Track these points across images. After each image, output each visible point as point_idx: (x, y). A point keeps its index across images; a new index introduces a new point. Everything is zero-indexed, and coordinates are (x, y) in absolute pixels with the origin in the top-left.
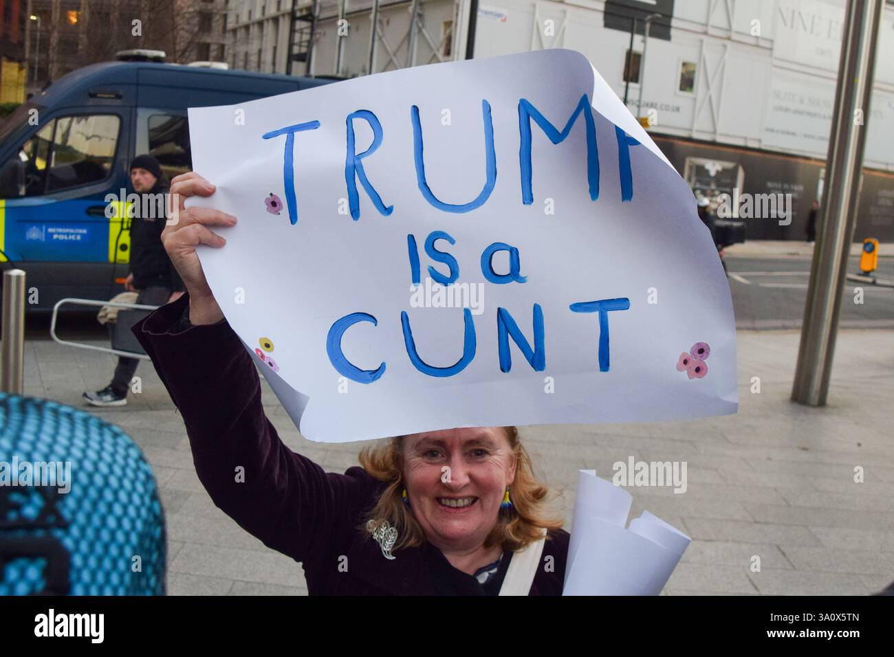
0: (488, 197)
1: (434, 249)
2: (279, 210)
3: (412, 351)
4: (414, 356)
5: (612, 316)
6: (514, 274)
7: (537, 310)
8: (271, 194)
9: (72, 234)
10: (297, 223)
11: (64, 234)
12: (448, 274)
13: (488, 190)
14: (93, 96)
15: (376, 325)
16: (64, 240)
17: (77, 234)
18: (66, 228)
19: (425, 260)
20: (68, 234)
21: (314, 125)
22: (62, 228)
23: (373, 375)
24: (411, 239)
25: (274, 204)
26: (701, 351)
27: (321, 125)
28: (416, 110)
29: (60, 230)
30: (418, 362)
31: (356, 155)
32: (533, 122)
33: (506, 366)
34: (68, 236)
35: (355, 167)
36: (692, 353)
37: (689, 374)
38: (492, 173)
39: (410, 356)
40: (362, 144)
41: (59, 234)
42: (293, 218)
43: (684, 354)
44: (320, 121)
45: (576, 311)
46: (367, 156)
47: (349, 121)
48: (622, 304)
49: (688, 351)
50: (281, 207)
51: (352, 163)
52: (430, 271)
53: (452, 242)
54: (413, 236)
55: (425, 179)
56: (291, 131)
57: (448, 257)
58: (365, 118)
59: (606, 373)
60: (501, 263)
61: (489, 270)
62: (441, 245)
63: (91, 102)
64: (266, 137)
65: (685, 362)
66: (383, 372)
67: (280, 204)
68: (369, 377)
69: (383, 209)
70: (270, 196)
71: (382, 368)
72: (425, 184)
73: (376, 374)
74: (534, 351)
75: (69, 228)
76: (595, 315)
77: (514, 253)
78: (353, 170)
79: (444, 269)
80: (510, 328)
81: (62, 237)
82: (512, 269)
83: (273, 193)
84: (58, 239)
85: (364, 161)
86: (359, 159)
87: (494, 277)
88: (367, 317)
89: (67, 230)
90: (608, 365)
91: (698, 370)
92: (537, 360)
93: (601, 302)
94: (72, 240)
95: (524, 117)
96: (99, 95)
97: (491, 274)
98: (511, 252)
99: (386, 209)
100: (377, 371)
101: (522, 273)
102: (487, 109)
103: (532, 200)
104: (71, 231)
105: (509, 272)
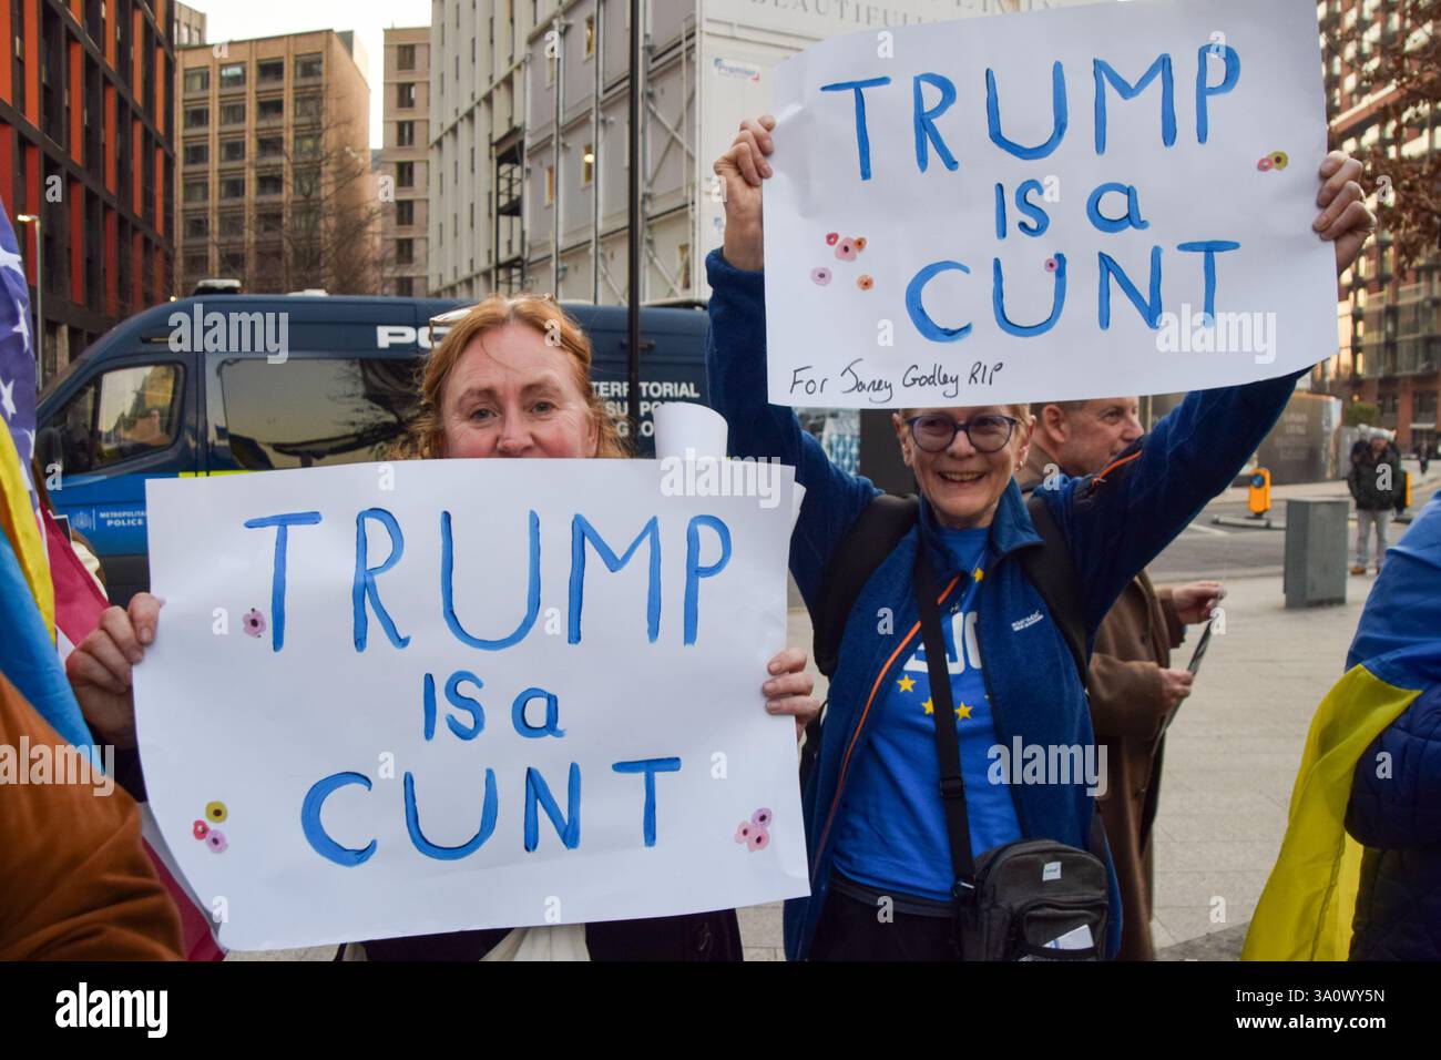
0: (527, 632)
1: (457, 693)
2: (260, 631)
3: (413, 825)
4: (414, 830)
5: (659, 777)
6: (551, 726)
7: (574, 771)
8: (253, 610)
9: (131, 518)
10: (282, 651)
11: (121, 519)
12: (470, 725)
13: (527, 624)
14: (146, 341)
15: (370, 789)
16: (121, 526)
17: (137, 518)
18: (122, 510)
19: (444, 706)
20: (126, 519)
21: (312, 518)
22: (117, 511)
23: (359, 857)
24: (429, 679)
25: (254, 623)
26: (763, 818)
27: (324, 520)
28: (447, 517)
29: (115, 514)
30: (419, 839)
31: (368, 568)
32: (588, 543)
33: (531, 843)
34: (126, 522)
35: (365, 585)
36: (754, 821)
37: (749, 846)
38: (535, 604)
39: (410, 831)
40: (376, 556)
41: (114, 519)
42: (278, 642)
43: (744, 823)
44: (322, 514)
45: (620, 771)
46: (382, 572)
47: (361, 521)
48: (672, 764)
49: (749, 820)
50: (263, 629)
51: (362, 580)
52: (448, 720)
53: (480, 685)
54: (431, 676)
55: (451, 605)
56: (284, 521)
57: (472, 703)
58: (381, 520)
59: (652, 848)
60: (536, 713)
61: (520, 720)
62: (465, 689)
63: (145, 348)
64: (250, 525)
65: (745, 832)
66: (372, 853)
67: (263, 623)
68: (354, 858)
69: (397, 639)
70: (250, 612)
71: (372, 847)
72: (452, 612)
73: (362, 855)
74: (567, 822)
75: (126, 511)
76: (641, 776)
77: (552, 701)
78: (364, 590)
79: (466, 718)
80: (542, 794)
81: (117, 523)
82: (548, 722)
83: (256, 609)
84: (113, 526)
85: (378, 578)
86: (371, 575)
87: (527, 730)
88: (359, 779)
89: (124, 514)
90: (654, 838)
91: (759, 840)
92: (570, 836)
93: (648, 762)
94: (131, 526)
95: (578, 535)
96: (154, 340)
97: (524, 727)
98: (549, 700)
99: (400, 640)
100: (365, 850)
101: (559, 726)
102: (535, 523)
103: (579, 639)
104: (129, 514)
105: (544, 724)
